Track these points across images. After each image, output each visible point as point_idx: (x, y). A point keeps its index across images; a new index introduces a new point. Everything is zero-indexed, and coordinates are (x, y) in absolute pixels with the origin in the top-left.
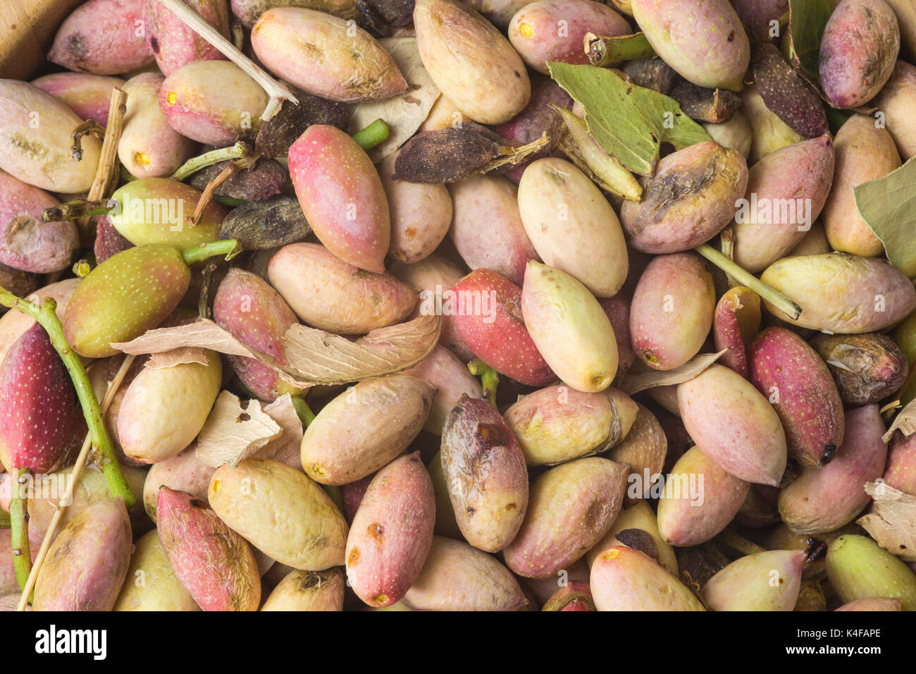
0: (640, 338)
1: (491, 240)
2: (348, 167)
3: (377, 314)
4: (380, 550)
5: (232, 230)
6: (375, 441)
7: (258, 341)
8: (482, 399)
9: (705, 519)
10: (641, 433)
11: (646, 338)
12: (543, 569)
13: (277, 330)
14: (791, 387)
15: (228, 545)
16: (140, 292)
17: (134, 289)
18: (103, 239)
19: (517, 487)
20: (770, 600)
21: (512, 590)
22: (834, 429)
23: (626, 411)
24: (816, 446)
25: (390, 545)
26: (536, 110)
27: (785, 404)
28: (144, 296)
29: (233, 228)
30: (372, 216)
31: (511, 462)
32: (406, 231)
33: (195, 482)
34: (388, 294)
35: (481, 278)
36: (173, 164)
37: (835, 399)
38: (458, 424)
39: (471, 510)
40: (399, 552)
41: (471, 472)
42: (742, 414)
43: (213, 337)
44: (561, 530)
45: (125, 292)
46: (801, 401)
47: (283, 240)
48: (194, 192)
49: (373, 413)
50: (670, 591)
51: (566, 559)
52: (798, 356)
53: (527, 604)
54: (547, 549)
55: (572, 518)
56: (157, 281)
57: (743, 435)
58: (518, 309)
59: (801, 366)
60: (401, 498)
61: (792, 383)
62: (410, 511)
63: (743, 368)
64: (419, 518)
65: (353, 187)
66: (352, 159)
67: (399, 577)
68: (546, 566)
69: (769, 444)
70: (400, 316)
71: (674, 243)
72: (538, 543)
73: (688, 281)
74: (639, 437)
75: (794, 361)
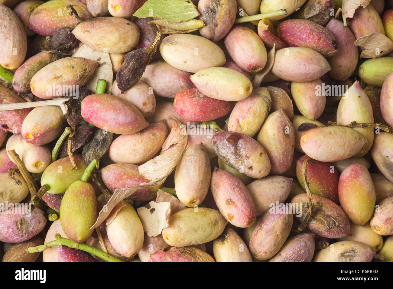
0: (247, 66)
1: (170, 82)
2: (107, 103)
3: (159, 139)
4: (236, 207)
5: (89, 158)
6: (202, 176)
7: (133, 183)
8: (217, 133)
9: (319, 101)
10: (274, 95)
11: (249, 64)
12: (287, 164)
13: (135, 174)
14: (305, 36)
15: (188, 253)
16: (82, 204)
17: (80, 205)
18: (50, 202)
19: (257, 147)
20: (362, 105)
21: (284, 180)
22: (330, 36)
23: (265, 92)
24: (330, 46)
25: (238, 202)
26: (143, 30)
27: (308, 43)
28: (85, 204)
29: (89, 157)
30: (130, 110)
31: (247, 141)
32: (143, 105)
33: (157, 244)
34: (156, 130)
35: (180, 96)
36: (49, 157)
37: (320, 27)
38: (220, 146)
39: (251, 168)
40: (243, 201)
41: (239, 157)
42: (300, 58)
43: (122, 194)
44: (282, 147)
45: (78, 208)
46: (312, 37)
47: (108, 146)
48: (65, 159)
49: (192, 169)
50: (333, 132)
51: (291, 154)
52: (297, 25)
53: (292, 180)
54: (283, 157)
55: (282, 140)
56: (84, 196)
57: (307, 64)
58: (201, 95)
59: (301, 27)
60: (226, 185)
61: (303, 35)
62: (233, 186)
63: (284, 45)
64: (238, 186)
65: (115, 107)
66: (105, 99)
67: (250, 209)
68: (287, 163)
69: (317, 59)
70: (166, 133)
71: (227, 27)
72: (279, 158)
73: (243, 35)
74: (274, 97)
75: (297, 28)
